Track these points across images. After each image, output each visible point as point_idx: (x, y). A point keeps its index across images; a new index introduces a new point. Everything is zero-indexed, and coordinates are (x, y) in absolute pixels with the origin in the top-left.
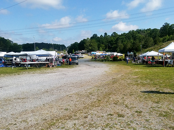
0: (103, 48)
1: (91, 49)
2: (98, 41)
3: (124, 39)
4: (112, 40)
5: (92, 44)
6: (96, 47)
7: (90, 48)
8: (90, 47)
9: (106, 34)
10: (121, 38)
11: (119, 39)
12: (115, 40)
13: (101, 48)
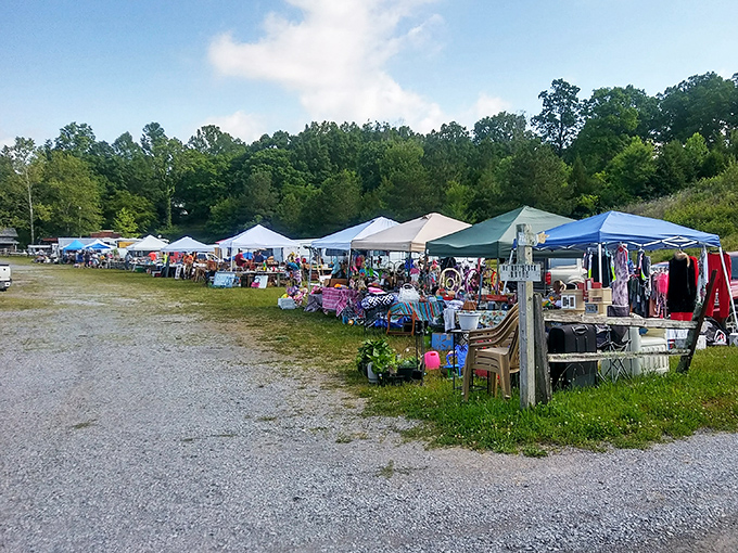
0: (142, 219)
1: (46, 216)
2: (101, 172)
3: (282, 164)
4: (201, 169)
5: (54, 183)
6: (93, 210)
7: (45, 210)
8: (41, 207)
9: (154, 130)
10: (267, 161)
11: (255, 162)
12: (225, 173)
13: (125, 216)
